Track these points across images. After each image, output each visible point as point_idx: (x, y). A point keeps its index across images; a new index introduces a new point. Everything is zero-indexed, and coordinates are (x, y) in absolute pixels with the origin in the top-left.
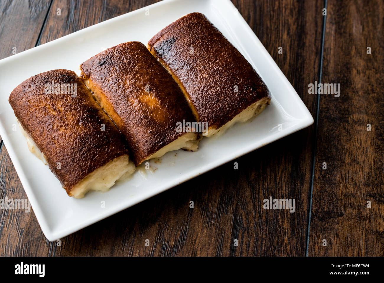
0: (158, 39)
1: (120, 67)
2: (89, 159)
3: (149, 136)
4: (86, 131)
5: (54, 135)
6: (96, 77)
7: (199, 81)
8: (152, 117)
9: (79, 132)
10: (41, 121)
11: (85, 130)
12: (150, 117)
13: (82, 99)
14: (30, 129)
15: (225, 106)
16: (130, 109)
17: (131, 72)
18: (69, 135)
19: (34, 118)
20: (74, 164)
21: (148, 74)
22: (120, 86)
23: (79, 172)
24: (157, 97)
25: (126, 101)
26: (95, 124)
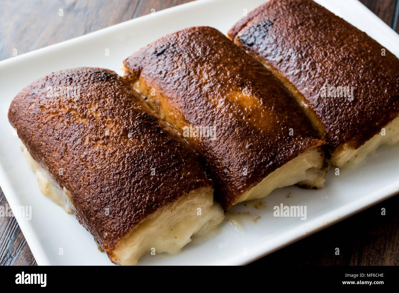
0: (244, 25)
1: (189, 56)
2: (147, 190)
3: (249, 153)
4: (139, 146)
5: (85, 153)
6: (150, 72)
7: (320, 74)
8: (250, 123)
9: (129, 148)
10: (62, 134)
11: (138, 144)
12: (247, 123)
13: (130, 102)
14: (43, 151)
15: (369, 108)
16: (212, 112)
17: (208, 61)
18: (111, 152)
19: (50, 132)
20: (120, 200)
21: (235, 64)
22: (192, 81)
23: (131, 212)
24: (256, 95)
25: (204, 102)
26: (154, 136)
